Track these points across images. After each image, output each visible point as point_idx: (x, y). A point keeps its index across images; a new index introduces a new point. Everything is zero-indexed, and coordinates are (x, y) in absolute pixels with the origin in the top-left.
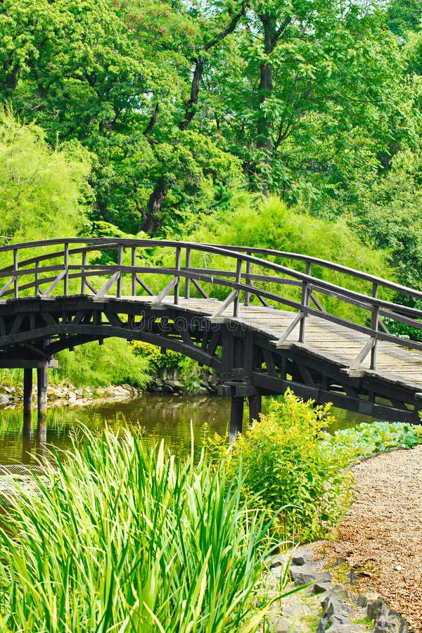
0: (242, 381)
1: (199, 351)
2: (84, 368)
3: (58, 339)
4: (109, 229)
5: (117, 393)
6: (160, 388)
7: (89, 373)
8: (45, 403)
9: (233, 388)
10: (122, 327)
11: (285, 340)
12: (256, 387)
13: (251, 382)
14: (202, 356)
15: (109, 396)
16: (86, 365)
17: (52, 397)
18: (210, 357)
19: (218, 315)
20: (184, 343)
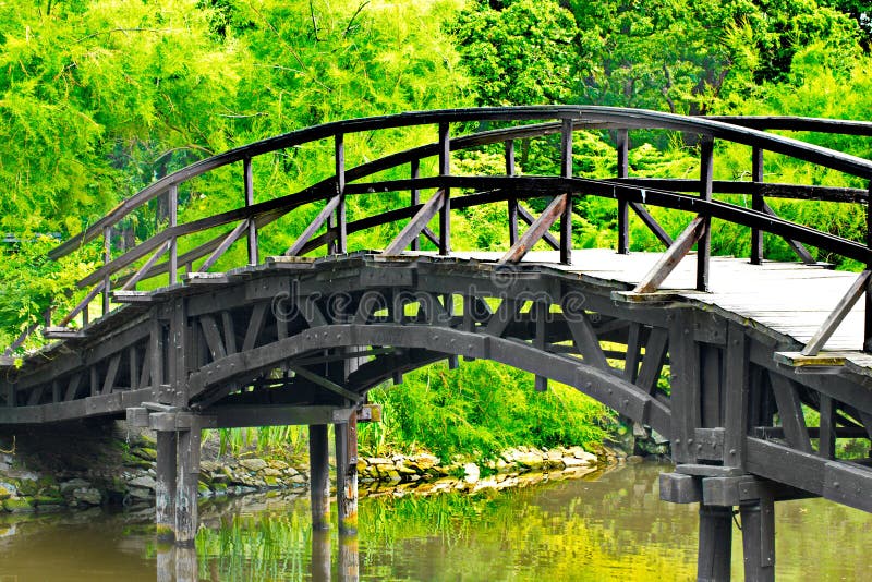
0: (720, 463)
1: (617, 382)
2: (453, 419)
3: (371, 358)
4: (582, 142)
5: (568, 461)
6: (662, 448)
7: (466, 430)
8: (352, 500)
9: (697, 480)
10: (454, 327)
11: (819, 347)
12: (757, 478)
13: (744, 465)
14: (626, 395)
15: (553, 467)
16: (458, 410)
17: (428, 475)
18: (644, 397)
19: (651, 287)
20: (587, 362)
